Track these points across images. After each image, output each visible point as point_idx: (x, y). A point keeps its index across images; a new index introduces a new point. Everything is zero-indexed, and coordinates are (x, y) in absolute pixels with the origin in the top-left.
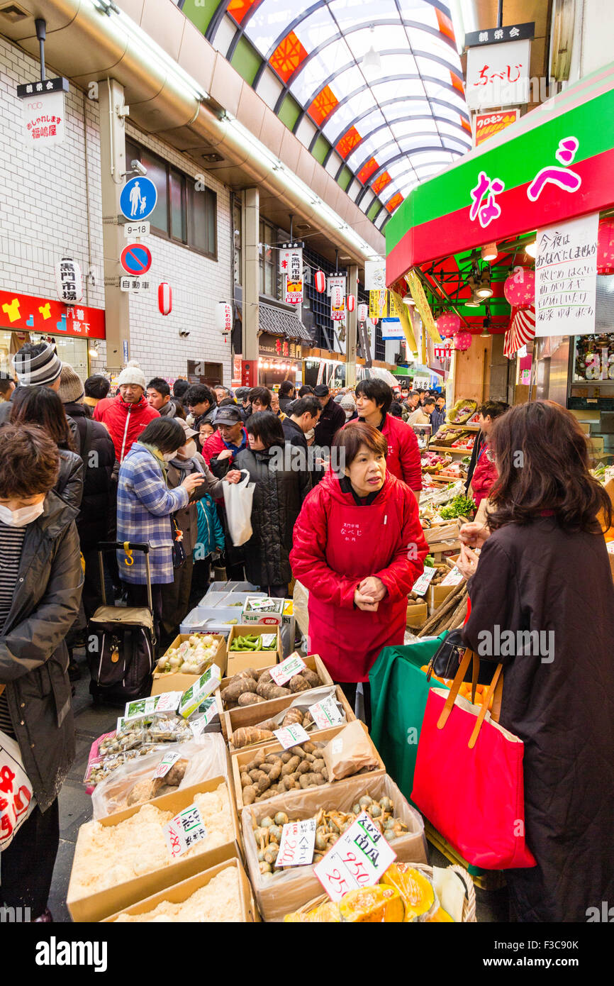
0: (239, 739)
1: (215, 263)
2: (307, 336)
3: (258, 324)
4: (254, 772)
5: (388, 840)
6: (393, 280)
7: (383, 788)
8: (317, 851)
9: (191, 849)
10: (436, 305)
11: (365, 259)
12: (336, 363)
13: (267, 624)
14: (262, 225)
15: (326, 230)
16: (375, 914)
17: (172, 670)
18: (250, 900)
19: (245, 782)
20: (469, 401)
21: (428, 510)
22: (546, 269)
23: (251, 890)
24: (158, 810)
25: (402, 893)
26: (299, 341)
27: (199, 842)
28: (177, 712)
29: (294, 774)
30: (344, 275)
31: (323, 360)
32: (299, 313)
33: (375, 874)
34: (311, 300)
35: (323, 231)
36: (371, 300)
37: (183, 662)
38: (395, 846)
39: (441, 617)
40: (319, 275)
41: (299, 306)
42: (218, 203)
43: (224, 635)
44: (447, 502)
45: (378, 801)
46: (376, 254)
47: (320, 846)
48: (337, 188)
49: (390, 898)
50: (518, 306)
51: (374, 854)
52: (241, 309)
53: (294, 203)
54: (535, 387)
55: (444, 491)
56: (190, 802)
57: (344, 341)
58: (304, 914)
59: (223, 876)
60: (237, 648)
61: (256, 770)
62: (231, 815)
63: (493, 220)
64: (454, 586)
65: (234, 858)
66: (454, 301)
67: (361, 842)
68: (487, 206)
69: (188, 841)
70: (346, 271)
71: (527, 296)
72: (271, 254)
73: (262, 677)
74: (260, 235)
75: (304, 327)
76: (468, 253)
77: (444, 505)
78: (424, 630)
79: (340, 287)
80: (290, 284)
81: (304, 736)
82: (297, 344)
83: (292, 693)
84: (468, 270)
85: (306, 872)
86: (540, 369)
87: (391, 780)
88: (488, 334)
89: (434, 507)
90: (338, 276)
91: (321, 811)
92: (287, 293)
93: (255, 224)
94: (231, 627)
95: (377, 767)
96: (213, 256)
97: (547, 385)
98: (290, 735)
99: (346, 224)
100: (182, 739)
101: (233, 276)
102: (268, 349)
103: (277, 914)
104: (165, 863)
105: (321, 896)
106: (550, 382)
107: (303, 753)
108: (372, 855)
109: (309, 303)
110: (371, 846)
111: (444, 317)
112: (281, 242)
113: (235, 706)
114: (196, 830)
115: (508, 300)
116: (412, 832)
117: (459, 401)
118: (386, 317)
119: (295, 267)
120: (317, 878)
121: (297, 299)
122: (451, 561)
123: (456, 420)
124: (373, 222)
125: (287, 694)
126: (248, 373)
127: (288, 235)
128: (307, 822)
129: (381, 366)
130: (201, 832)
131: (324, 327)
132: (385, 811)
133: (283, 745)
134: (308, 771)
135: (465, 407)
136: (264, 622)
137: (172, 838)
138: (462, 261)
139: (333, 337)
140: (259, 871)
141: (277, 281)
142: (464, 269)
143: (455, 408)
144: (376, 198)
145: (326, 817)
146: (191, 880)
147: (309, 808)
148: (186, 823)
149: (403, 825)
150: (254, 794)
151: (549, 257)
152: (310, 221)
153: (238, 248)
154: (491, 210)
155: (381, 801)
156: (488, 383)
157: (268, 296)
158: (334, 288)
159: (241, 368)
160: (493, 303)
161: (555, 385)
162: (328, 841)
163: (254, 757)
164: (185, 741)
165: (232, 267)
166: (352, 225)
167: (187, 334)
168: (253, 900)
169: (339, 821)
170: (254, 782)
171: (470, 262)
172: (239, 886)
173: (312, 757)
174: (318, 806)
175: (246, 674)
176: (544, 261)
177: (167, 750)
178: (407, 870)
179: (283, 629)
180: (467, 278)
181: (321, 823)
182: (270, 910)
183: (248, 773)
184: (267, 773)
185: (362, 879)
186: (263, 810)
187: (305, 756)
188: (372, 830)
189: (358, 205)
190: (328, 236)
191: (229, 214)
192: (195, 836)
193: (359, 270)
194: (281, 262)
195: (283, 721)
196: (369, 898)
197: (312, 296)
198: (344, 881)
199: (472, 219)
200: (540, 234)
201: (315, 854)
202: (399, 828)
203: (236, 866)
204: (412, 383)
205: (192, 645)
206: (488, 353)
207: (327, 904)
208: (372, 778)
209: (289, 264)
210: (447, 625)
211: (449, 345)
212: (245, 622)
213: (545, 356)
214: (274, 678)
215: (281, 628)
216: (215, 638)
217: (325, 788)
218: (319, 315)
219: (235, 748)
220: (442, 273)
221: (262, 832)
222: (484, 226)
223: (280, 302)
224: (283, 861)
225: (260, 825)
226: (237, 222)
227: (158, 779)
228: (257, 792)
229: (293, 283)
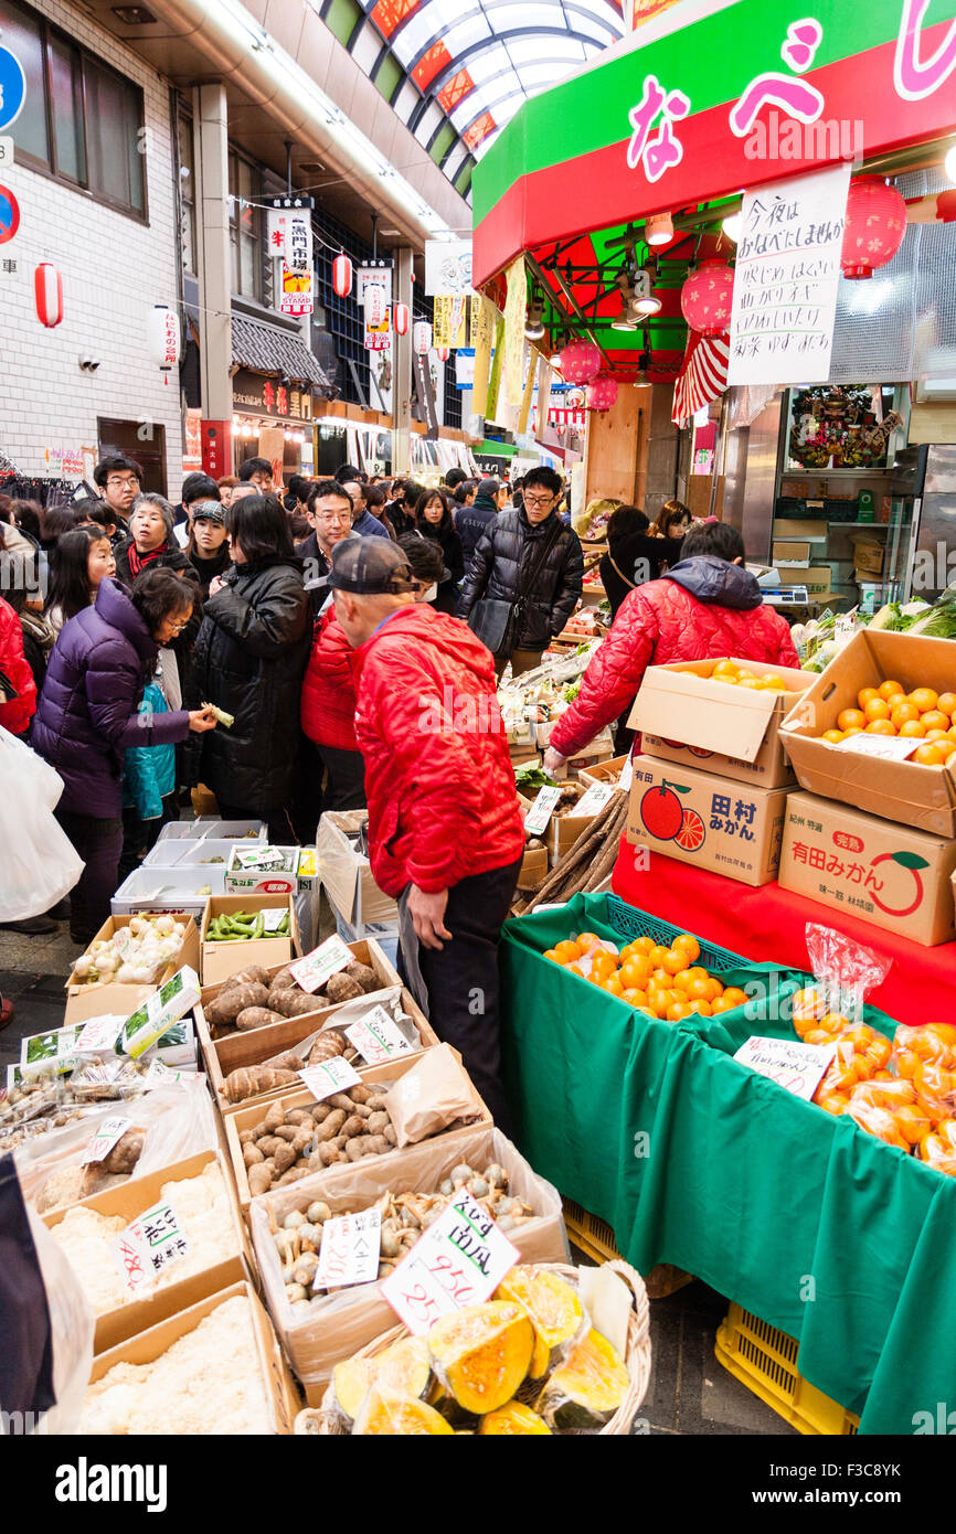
0: (236, 1087)
1: (143, 229)
2: (322, 378)
3: (230, 351)
4: (266, 1142)
5: (504, 1231)
6: (485, 275)
7: (491, 1151)
8: (383, 1259)
9: (162, 1274)
10: (557, 326)
11: (424, 237)
12: (375, 430)
13: (270, 892)
14: (233, 158)
15: (353, 175)
16: (488, 1347)
17: (102, 978)
18: (273, 1345)
19: (250, 1158)
20: (610, 501)
21: (545, 691)
22: (754, 263)
23: (273, 1331)
24: (97, 1214)
25: (530, 1312)
26: (306, 387)
27: (177, 1262)
28: (119, 1050)
29: (337, 1140)
30: (388, 265)
31: (351, 423)
32: (306, 334)
33: (485, 1286)
34: (328, 311)
35: (347, 178)
36: (436, 314)
37: (121, 963)
38: (518, 1239)
39: (571, 870)
40: (342, 263)
41: (305, 321)
42: (147, 110)
43: (193, 914)
44: (577, 676)
45: (482, 1173)
46: (447, 228)
47: (389, 1251)
48: (374, 95)
49: (512, 1322)
50: (705, 330)
51: (481, 1255)
52: (197, 322)
53: (294, 120)
54: (722, 479)
55: (571, 658)
56: (155, 1198)
57: (388, 389)
58: (368, 1359)
59: (223, 1313)
60: (219, 935)
61: (268, 1137)
62: (231, 1213)
63: (669, 168)
64: (592, 818)
65: (243, 1282)
66: (590, 321)
67: (461, 1238)
68: (658, 142)
69: (156, 1261)
70: (391, 257)
71: (720, 314)
72: (252, 218)
73: (278, 980)
74: (230, 180)
75: (315, 360)
76: (620, 231)
77: (570, 681)
78: (543, 892)
79: (380, 288)
80: (289, 278)
81: (351, 1077)
82: (303, 392)
83: (331, 1004)
84: (618, 262)
85: (369, 1294)
86: (730, 448)
87: (504, 1137)
88: (646, 382)
89: (554, 686)
90: (377, 266)
91: (388, 1194)
92: (283, 295)
93: (220, 154)
94: (205, 900)
95: (479, 1117)
96: (141, 215)
97: (742, 476)
98: (326, 1077)
99: (391, 167)
100: (130, 1094)
101: (179, 257)
102: (250, 401)
103: (319, 1364)
104: (117, 1302)
105: (394, 1329)
106: (748, 471)
107: (349, 1103)
108: (479, 1258)
109: (324, 319)
110: (477, 1242)
111: (573, 348)
112: (269, 196)
113: (231, 1032)
114: (171, 1242)
115: (687, 319)
116: (541, 1215)
117: (595, 502)
118: (464, 347)
119: (300, 244)
120: (386, 1302)
121: (302, 307)
122: (586, 775)
123: (589, 534)
124: (441, 165)
125: (323, 1006)
126: (213, 444)
127: (285, 183)
128: (367, 1215)
129: (453, 437)
130: (181, 1244)
131: (352, 363)
132: (496, 1188)
133: (315, 1094)
134: (360, 1132)
135: (604, 513)
136: (266, 889)
137: (127, 1260)
138: (609, 244)
139: (368, 382)
140: (287, 1298)
141: (263, 270)
142: (606, 262)
143: (588, 515)
144: (445, 120)
145: (395, 1205)
146: (167, 1325)
147: (367, 1191)
148: (151, 1233)
149: (525, 1206)
150: (270, 1177)
151: (761, 242)
152: (325, 158)
153: (188, 202)
154: (665, 151)
155: (487, 1172)
156: (644, 471)
157: (247, 299)
158: (370, 289)
159: (199, 435)
160: (655, 327)
161: (757, 475)
162: (402, 1242)
163: (264, 1117)
164: (138, 1096)
165: (178, 239)
166: (402, 168)
167: (95, 366)
168: (277, 1347)
169: (418, 1208)
170: (266, 1157)
171: (622, 247)
172: (254, 1326)
173: (367, 1109)
174: (380, 1188)
175: (248, 977)
176: (752, 248)
177: (104, 1114)
178: (537, 1275)
179: (300, 899)
180: (616, 277)
181: (387, 1215)
182: (310, 1359)
183: (255, 1143)
184: (288, 1139)
185: (462, 1295)
186: (288, 1201)
187: (354, 1108)
188: (478, 1217)
189: (413, 131)
190: (359, 188)
191: (168, 134)
192: (169, 1252)
193: (415, 256)
194: (270, 234)
195: (309, 1054)
196: (478, 1323)
197: (329, 303)
198: (432, 1301)
199: (632, 164)
200: (749, 199)
201: (381, 1263)
202: (520, 1211)
203: (245, 1294)
204: (509, 470)
205: (135, 935)
206: (644, 415)
207: (406, 1340)
208: (470, 1137)
209: (288, 238)
210: (580, 883)
211: (578, 401)
212: (231, 890)
213: (739, 424)
214: (299, 980)
215: (295, 898)
216: (177, 920)
217: (392, 1157)
218: (342, 339)
219: (232, 1102)
220: (568, 267)
221: (287, 1237)
222: (652, 179)
223: (270, 311)
224: (327, 1280)
225: (282, 1226)
226: (185, 150)
227: (91, 1164)
228: (272, 1172)
229: (295, 275)
